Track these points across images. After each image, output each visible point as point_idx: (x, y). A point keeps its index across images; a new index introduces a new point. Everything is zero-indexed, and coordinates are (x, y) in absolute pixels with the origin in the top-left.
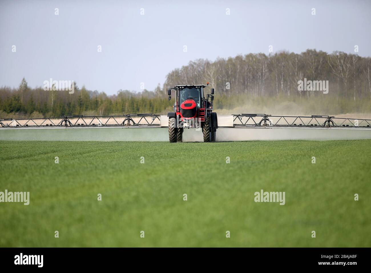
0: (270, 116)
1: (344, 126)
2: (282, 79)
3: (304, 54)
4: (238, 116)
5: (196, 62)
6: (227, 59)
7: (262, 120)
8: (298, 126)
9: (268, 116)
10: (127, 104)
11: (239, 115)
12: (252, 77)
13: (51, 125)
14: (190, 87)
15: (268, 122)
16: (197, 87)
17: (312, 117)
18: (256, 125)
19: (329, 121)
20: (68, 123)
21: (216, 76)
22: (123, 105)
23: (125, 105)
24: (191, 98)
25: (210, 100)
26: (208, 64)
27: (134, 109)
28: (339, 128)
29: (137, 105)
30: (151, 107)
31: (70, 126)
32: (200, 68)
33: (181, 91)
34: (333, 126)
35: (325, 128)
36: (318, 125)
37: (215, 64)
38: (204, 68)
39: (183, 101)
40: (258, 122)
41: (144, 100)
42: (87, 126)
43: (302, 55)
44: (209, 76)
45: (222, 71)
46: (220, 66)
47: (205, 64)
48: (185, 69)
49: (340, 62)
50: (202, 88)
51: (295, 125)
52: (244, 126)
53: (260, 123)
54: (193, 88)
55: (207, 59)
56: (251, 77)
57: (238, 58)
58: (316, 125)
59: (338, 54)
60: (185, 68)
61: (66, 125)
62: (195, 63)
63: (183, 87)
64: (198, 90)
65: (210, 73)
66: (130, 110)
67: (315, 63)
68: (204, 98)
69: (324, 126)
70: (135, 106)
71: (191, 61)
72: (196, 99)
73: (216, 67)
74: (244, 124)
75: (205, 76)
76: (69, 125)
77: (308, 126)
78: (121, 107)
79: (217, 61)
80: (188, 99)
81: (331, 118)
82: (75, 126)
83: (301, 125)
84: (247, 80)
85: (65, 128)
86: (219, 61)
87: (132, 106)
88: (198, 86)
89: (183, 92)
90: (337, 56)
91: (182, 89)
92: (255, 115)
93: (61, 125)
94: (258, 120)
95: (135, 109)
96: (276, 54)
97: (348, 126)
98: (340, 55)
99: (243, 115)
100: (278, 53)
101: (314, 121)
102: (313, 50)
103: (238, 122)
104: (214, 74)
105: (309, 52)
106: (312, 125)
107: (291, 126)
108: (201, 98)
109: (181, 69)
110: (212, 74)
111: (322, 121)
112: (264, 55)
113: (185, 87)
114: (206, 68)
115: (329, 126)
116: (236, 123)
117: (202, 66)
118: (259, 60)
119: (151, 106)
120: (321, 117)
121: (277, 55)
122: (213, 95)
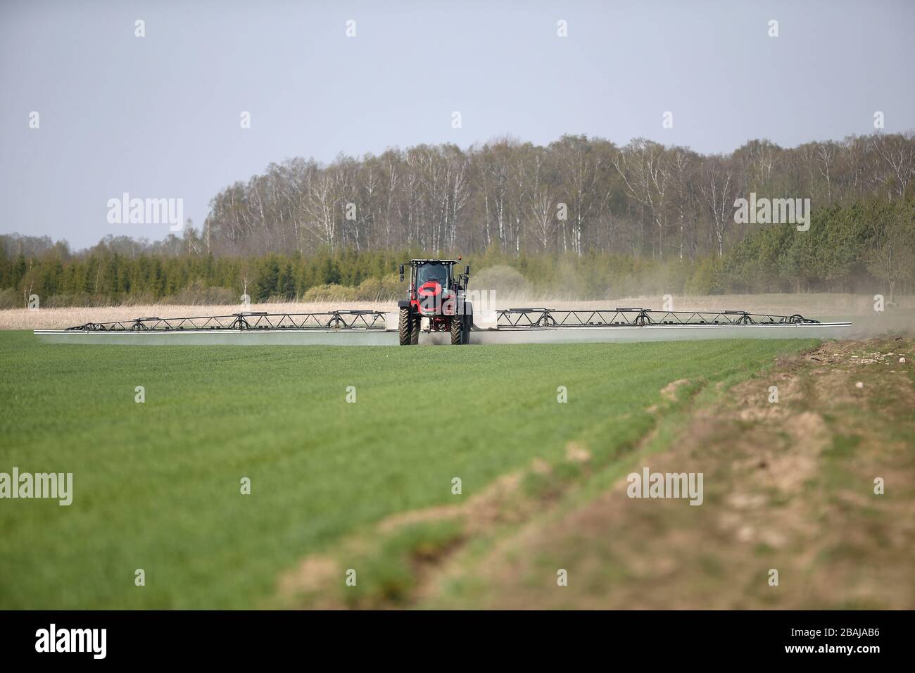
0: (554, 311)
1: (666, 323)
2: (500, 209)
3: (556, 146)
4: (504, 312)
5: (285, 165)
6: (361, 160)
7: (542, 317)
8: (597, 325)
9: (549, 311)
10: (100, 273)
11: (506, 311)
12: (425, 205)
13: (218, 328)
14: (434, 263)
15: (550, 321)
16: (443, 263)
17: (618, 310)
18: (532, 325)
19: (643, 317)
20: (244, 325)
21: (335, 200)
22: (90, 274)
23: (95, 274)
24: (434, 280)
25: (462, 284)
26: (314, 171)
27: (116, 285)
28: (659, 327)
29: (126, 274)
30: (160, 281)
31: (248, 329)
32: (296, 182)
33: (419, 269)
34: (650, 324)
35: (637, 328)
36: (626, 322)
37: (332, 171)
38: (305, 181)
39: (421, 284)
40: (534, 321)
41: (144, 263)
42: (273, 328)
43: (551, 149)
44: (318, 201)
45: (351, 188)
46: (345, 175)
47: (308, 169)
48: (258, 184)
49: (645, 167)
50: (451, 265)
51: (592, 323)
52: (514, 326)
53: (538, 322)
54: (439, 265)
55: (312, 159)
56: (423, 206)
57: (391, 156)
58: (623, 323)
59: (642, 147)
60: (261, 182)
61: (241, 328)
62: (282, 169)
63: (422, 263)
64: (445, 267)
65: (319, 193)
66: (106, 287)
67: (583, 170)
68: (454, 280)
69: (635, 325)
70: (121, 276)
71: (273, 164)
72: (442, 281)
73: (335, 179)
74: (514, 324)
75: (306, 202)
76: (246, 328)
77: (611, 325)
78: (84, 279)
79: (337, 163)
80: (429, 280)
81: (645, 311)
82: (254, 329)
83: (600, 323)
84: (414, 210)
85: (239, 332)
86: (343, 165)
87: (111, 277)
88: (445, 262)
89: (423, 269)
90: (640, 151)
91: (421, 265)
92: (530, 311)
93: (234, 328)
94: (534, 317)
95: (120, 285)
96: (486, 147)
97: (671, 323)
98: (648, 148)
99: (512, 311)
100: (492, 144)
101: (620, 318)
102: (579, 138)
103: (504, 321)
104: (329, 196)
105: (568, 142)
106: (617, 323)
107: (585, 325)
108: (450, 280)
109: (250, 183)
110: (324, 196)
111: (631, 317)
112: (456, 149)
113: (426, 262)
114: (309, 180)
115: (643, 324)
116: (500, 323)
117: (300, 178)
118: (445, 161)
119: (159, 276)
120: (630, 310)
121: (490, 147)
122: (468, 276)
